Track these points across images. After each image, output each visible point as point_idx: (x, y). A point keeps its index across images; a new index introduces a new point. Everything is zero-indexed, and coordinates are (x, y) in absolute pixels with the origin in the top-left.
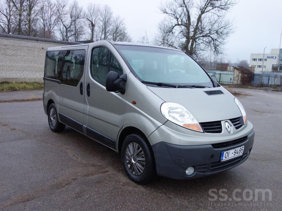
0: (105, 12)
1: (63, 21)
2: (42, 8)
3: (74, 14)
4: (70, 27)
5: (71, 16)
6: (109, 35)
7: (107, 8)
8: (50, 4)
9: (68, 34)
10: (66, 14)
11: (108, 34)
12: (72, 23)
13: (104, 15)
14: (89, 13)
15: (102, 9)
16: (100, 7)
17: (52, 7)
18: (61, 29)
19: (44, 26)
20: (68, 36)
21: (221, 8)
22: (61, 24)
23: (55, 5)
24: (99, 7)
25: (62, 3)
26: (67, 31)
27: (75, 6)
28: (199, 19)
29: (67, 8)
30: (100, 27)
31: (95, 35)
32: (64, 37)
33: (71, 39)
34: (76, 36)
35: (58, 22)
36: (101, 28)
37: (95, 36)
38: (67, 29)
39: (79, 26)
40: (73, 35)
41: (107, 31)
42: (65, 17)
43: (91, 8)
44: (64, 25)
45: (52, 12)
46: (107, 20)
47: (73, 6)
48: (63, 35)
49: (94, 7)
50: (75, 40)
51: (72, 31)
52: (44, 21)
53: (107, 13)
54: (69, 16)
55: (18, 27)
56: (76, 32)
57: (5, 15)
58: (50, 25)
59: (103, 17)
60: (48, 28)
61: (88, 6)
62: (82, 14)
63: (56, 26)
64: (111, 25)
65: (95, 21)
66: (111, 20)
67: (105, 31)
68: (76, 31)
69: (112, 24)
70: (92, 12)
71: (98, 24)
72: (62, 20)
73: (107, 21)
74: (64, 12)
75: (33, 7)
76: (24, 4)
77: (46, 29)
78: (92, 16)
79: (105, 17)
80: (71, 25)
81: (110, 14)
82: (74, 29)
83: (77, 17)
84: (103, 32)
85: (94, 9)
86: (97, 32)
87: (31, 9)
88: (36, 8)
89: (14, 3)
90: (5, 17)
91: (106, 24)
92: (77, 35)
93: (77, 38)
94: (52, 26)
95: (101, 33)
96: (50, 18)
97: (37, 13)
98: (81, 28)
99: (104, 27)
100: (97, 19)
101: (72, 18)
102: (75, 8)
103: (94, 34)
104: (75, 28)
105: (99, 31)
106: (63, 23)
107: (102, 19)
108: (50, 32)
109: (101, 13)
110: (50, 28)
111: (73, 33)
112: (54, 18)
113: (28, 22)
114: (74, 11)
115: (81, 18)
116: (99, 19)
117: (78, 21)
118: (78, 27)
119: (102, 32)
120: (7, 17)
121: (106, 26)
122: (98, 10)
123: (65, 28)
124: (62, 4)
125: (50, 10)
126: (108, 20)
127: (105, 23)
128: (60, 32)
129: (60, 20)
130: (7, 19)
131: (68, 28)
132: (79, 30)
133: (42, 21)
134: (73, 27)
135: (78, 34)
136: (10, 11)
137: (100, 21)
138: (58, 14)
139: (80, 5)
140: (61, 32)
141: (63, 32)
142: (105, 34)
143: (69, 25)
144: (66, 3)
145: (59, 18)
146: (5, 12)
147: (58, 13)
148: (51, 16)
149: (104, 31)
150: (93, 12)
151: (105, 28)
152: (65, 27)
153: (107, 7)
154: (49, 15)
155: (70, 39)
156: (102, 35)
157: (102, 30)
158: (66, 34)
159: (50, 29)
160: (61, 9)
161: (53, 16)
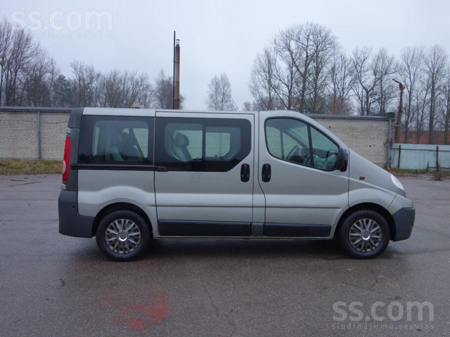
0: (433, 57)
1: (362, 80)
2: (333, 69)
3: (380, 68)
4: (372, 89)
5: (375, 72)
6: (439, 94)
7: (436, 51)
8: (343, 61)
9: (370, 100)
10: (367, 71)
11: (438, 92)
12: (375, 82)
13: (431, 62)
14: (405, 64)
15: (428, 53)
16: (425, 50)
17: (347, 64)
18: (359, 94)
19: (335, 92)
20: (369, 102)
22: (360, 85)
23: (350, 61)
24: (422, 51)
25: (362, 56)
26: (367, 95)
27: (381, 57)
29: (370, 62)
30: (423, 83)
31: (415, 95)
32: (363, 104)
33: (375, 106)
34: (382, 102)
35: (355, 84)
36: (426, 83)
37: (414, 98)
38: (367, 92)
39: (387, 86)
40: (377, 100)
41: (436, 88)
42: (365, 75)
43: (408, 55)
44: (364, 88)
45: (347, 70)
46: (436, 70)
47: (379, 57)
48: (362, 101)
49: (414, 52)
50: (381, 107)
51: (376, 94)
52: (335, 86)
53: (436, 59)
54: (371, 72)
55: (301, 97)
56: (382, 96)
57: (286, 85)
58: (343, 89)
59: (430, 65)
60: (340, 94)
61: (403, 53)
62: (392, 66)
63: (351, 91)
64: (443, 76)
65: (414, 74)
66: (445, 68)
67: (433, 87)
68: (381, 94)
69: (447, 75)
70: (409, 60)
71: (421, 78)
72: (360, 81)
73: (438, 71)
74: (364, 69)
75: (321, 70)
76: (310, 66)
77: (338, 95)
78: (410, 68)
79: (433, 65)
80: (374, 86)
81: (443, 59)
82: (379, 91)
83: (384, 72)
84: (430, 90)
85: (413, 56)
86: (417, 92)
87: (317, 73)
88: (326, 70)
89: (297, 67)
90: (286, 86)
91: (434, 76)
92: (383, 99)
93: (384, 105)
94: (346, 91)
95: (424, 92)
96: (344, 80)
97: (326, 76)
98: (390, 88)
99: (430, 82)
100: (418, 70)
101: (375, 76)
102: (381, 60)
103: (412, 94)
104: (382, 90)
105: (421, 89)
106: (362, 85)
107: (427, 69)
108: (342, 99)
109: (427, 59)
110: (343, 93)
111: (377, 97)
112: (348, 79)
113: (313, 90)
114: (380, 64)
115: (391, 74)
116: (421, 70)
117: (385, 78)
118: (385, 86)
119: (427, 90)
120: (288, 86)
121: (434, 79)
122: (420, 56)
123: (364, 91)
124: (361, 58)
125: (344, 68)
126: (438, 69)
127: (433, 74)
128: (357, 98)
129: (358, 81)
130: (288, 89)
131: (370, 91)
132: (387, 92)
133: (332, 85)
134: (377, 89)
135: (385, 98)
136: (292, 78)
137: (423, 74)
138: (356, 73)
139: (389, 54)
140: (359, 98)
141: (362, 98)
142: (432, 93)
143: (372, 85)
144: (367, 54)
145: (358, 78)
146: (286, 80)
147: (356, 71)
148: (345, 77)
149: (431, 87)
150: (412, 61)
151: (433, 83)
152: (365, 89)
153: (436, 49)
154: (343, 76)
155: (372, 106)
156: (428, 95)
157: (426, 87)
158: (366, 100)
159: (343, 96)
160: (361, 65)
161: (348, 76)
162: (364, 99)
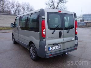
3: (18, 5)
8: (9, 2)
11: (29, 11)
14: (22, 5)
15: (27, 3)
21: (64, 3)
23: (11, 3)
28: (57, 6)
30: (26, 9)
37: (25, 12)
40: (17, 12)
44: (14, 9)
54: (16, 6)
62: (20, 5)
63: (12, 9)
65: (24, 8)
66: (30, 7)
75: (4, 3)
78: (24, 6)
81: (29, 5)
84: (27, 11)
91: (28, 8)
94: (10, 9)
97: (5, 5)
108: (10, 11)
109: (26, 5)
112: (11, 7)
113: (2, 8)
117: (19, 7)
118: (19, 9)
124: (13, 2)
128: (13, 11)
133: (7, 8)
134: (17, 9)
135: (19, 12)
139: (19, 2)
145: (13, 7)
150: (24, 4)
154: (9, 6)
162: (15, 12)
